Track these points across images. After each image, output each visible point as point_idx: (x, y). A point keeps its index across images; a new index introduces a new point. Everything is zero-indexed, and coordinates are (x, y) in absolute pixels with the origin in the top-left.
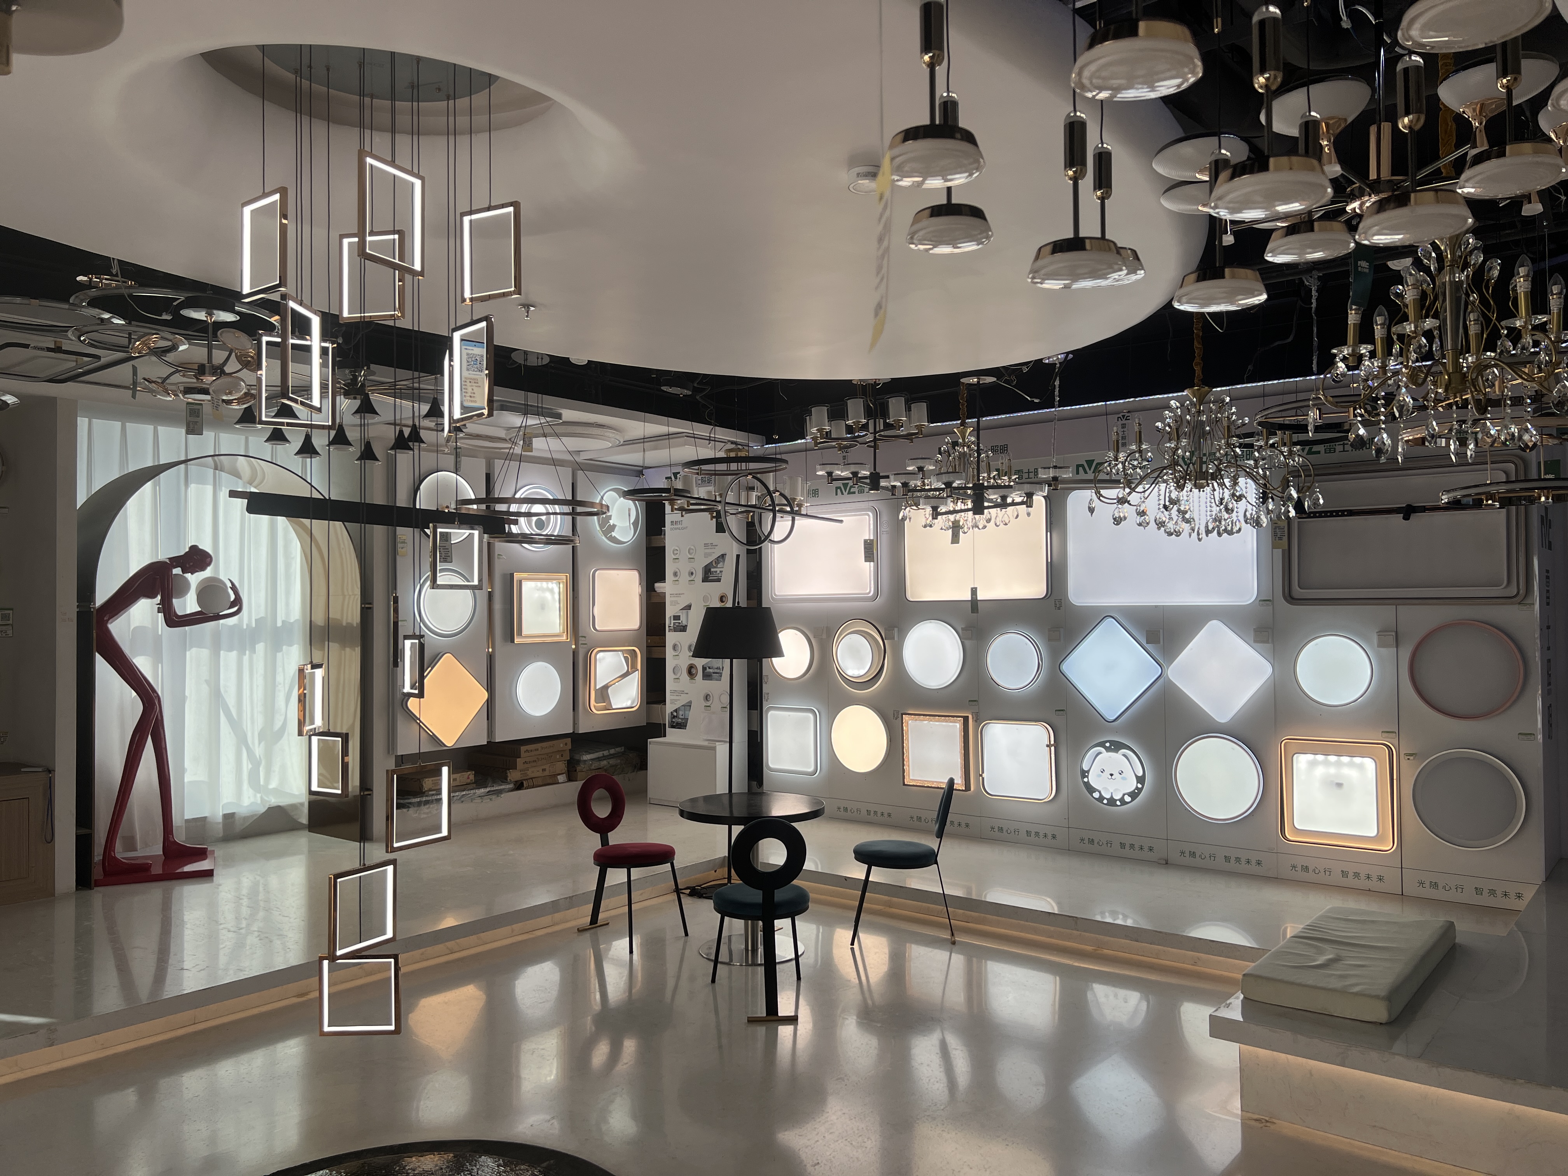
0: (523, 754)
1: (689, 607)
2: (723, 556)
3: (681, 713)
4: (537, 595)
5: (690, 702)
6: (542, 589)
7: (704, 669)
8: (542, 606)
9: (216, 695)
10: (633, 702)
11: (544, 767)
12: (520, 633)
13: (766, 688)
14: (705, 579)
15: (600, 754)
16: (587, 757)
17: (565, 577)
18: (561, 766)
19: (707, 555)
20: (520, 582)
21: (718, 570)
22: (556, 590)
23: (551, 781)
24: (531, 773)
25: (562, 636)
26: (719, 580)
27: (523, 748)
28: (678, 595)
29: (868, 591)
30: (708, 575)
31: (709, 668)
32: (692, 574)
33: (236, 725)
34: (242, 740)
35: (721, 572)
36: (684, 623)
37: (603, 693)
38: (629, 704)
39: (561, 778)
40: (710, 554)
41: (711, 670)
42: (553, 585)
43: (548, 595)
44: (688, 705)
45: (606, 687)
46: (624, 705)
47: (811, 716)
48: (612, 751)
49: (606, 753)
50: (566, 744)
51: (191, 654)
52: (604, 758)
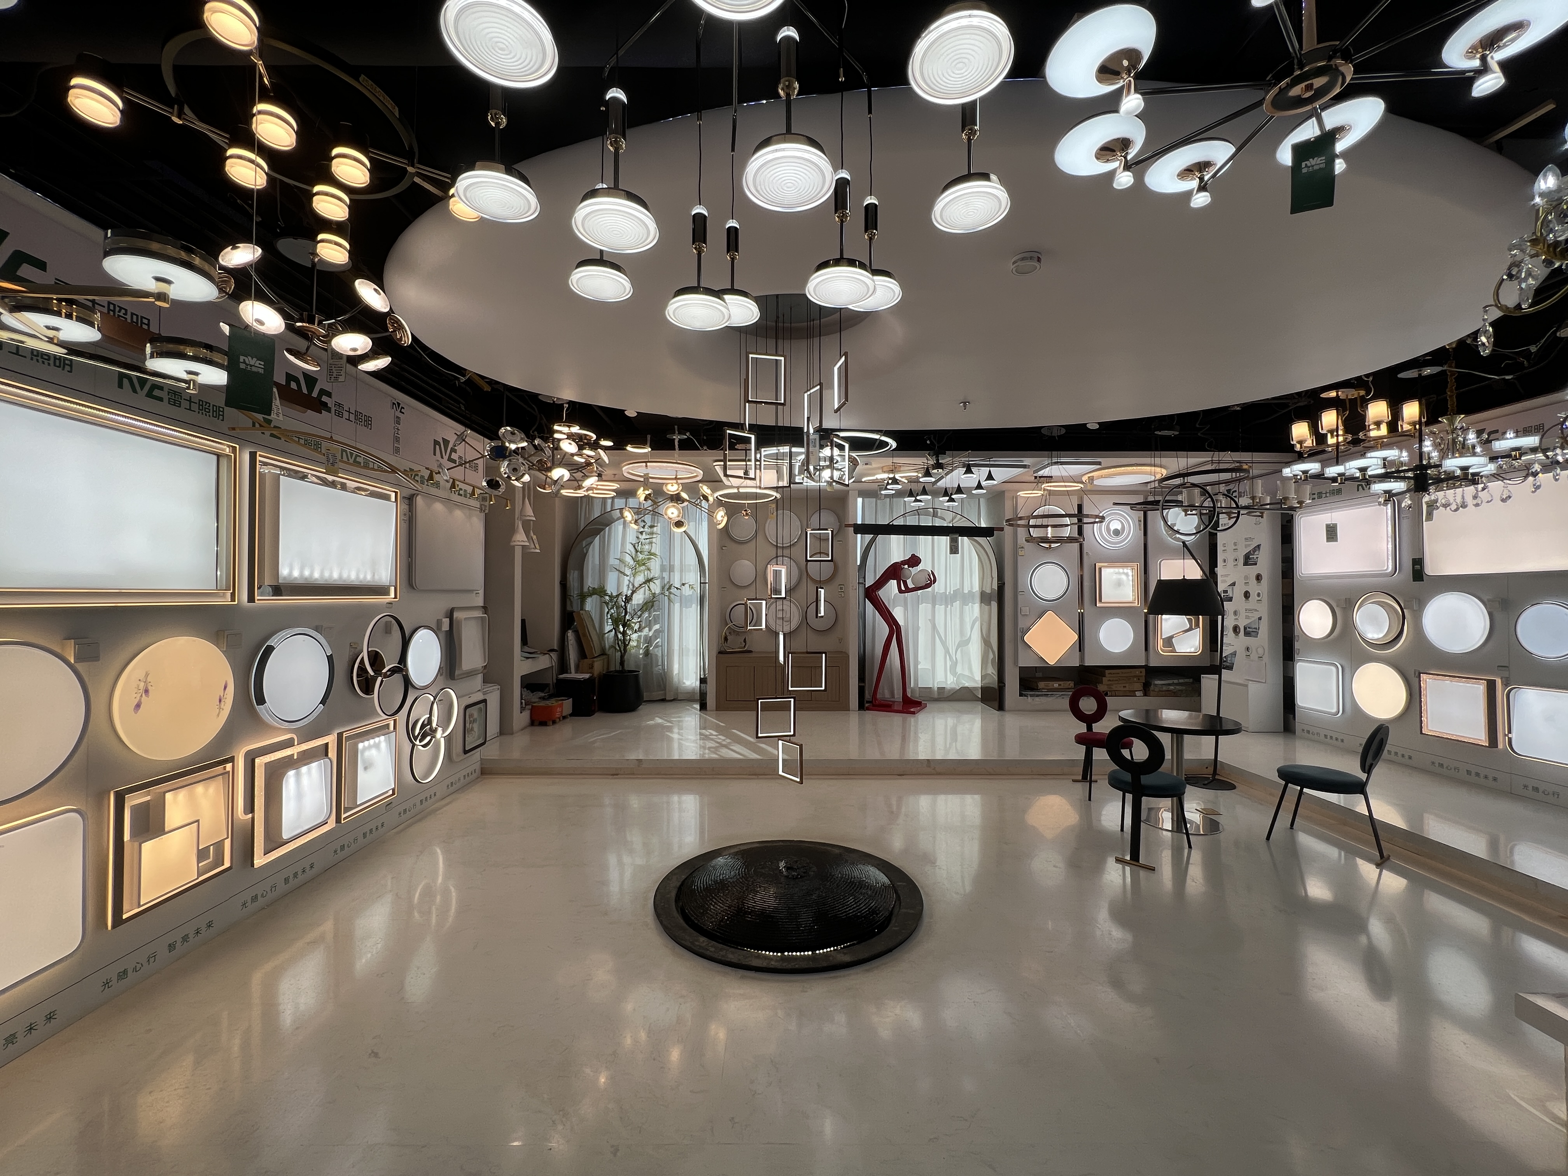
0: (1107, 675)
1: (1234, 584)
2: (1259, 546)
3: (1229, 659)
4: (1115, 577)
5: (1236, 652)
6: (1119, 573)
7: (1245, 628)
8: (1119, 584)
9: (934, 627)
10: (1196, 649)
11: (1124, 685)
12: (1100, 600)
13: (1297, 645)
14: (1246, 563)
15: (1170, 682)
16: (1158, 682)
17: (1139, 565)
18: (1139, 686)
19: (1246, 546)
20: (1100, 569)
21: (1255, 557)
22: (1130, 573)
23: (1132, 694)
24: (1114, 688)
25: (1135, 603)
26: (1256, 564)
27: (1107, 672)
28: (1227, 575)
29: (1386, 568)
30: (1248, 560)
31: (1249, 628)
32: (1236, 560)
33: (944, 643)
34: (947, 651)
35: (1257, 558)
36: (1231, 595)
37: (1169, 642)
38: (1193, 650)
39: (1138, 693)
40: (1249, 545)
41: (1250, 630)
42: (1129, 571)
43: (1124, 577)
44: (1234, 654)
45: (1171, 637)
46: (1188, 651)
47: (1334, 669)
48: (1181, 681)
49: (1176, 681)
50: (1141, 672)
51: (922, 607)
52: (1169, 685)
